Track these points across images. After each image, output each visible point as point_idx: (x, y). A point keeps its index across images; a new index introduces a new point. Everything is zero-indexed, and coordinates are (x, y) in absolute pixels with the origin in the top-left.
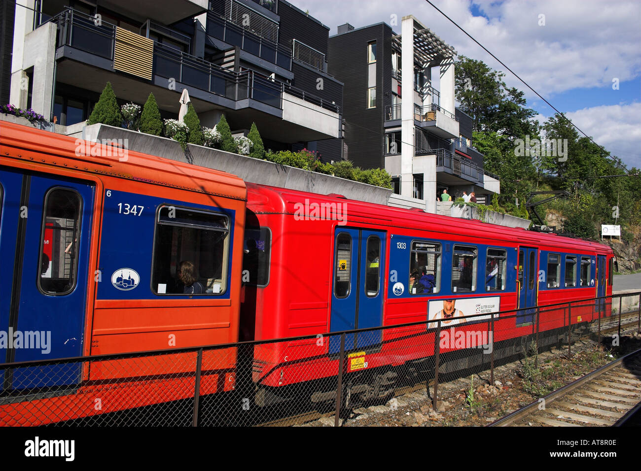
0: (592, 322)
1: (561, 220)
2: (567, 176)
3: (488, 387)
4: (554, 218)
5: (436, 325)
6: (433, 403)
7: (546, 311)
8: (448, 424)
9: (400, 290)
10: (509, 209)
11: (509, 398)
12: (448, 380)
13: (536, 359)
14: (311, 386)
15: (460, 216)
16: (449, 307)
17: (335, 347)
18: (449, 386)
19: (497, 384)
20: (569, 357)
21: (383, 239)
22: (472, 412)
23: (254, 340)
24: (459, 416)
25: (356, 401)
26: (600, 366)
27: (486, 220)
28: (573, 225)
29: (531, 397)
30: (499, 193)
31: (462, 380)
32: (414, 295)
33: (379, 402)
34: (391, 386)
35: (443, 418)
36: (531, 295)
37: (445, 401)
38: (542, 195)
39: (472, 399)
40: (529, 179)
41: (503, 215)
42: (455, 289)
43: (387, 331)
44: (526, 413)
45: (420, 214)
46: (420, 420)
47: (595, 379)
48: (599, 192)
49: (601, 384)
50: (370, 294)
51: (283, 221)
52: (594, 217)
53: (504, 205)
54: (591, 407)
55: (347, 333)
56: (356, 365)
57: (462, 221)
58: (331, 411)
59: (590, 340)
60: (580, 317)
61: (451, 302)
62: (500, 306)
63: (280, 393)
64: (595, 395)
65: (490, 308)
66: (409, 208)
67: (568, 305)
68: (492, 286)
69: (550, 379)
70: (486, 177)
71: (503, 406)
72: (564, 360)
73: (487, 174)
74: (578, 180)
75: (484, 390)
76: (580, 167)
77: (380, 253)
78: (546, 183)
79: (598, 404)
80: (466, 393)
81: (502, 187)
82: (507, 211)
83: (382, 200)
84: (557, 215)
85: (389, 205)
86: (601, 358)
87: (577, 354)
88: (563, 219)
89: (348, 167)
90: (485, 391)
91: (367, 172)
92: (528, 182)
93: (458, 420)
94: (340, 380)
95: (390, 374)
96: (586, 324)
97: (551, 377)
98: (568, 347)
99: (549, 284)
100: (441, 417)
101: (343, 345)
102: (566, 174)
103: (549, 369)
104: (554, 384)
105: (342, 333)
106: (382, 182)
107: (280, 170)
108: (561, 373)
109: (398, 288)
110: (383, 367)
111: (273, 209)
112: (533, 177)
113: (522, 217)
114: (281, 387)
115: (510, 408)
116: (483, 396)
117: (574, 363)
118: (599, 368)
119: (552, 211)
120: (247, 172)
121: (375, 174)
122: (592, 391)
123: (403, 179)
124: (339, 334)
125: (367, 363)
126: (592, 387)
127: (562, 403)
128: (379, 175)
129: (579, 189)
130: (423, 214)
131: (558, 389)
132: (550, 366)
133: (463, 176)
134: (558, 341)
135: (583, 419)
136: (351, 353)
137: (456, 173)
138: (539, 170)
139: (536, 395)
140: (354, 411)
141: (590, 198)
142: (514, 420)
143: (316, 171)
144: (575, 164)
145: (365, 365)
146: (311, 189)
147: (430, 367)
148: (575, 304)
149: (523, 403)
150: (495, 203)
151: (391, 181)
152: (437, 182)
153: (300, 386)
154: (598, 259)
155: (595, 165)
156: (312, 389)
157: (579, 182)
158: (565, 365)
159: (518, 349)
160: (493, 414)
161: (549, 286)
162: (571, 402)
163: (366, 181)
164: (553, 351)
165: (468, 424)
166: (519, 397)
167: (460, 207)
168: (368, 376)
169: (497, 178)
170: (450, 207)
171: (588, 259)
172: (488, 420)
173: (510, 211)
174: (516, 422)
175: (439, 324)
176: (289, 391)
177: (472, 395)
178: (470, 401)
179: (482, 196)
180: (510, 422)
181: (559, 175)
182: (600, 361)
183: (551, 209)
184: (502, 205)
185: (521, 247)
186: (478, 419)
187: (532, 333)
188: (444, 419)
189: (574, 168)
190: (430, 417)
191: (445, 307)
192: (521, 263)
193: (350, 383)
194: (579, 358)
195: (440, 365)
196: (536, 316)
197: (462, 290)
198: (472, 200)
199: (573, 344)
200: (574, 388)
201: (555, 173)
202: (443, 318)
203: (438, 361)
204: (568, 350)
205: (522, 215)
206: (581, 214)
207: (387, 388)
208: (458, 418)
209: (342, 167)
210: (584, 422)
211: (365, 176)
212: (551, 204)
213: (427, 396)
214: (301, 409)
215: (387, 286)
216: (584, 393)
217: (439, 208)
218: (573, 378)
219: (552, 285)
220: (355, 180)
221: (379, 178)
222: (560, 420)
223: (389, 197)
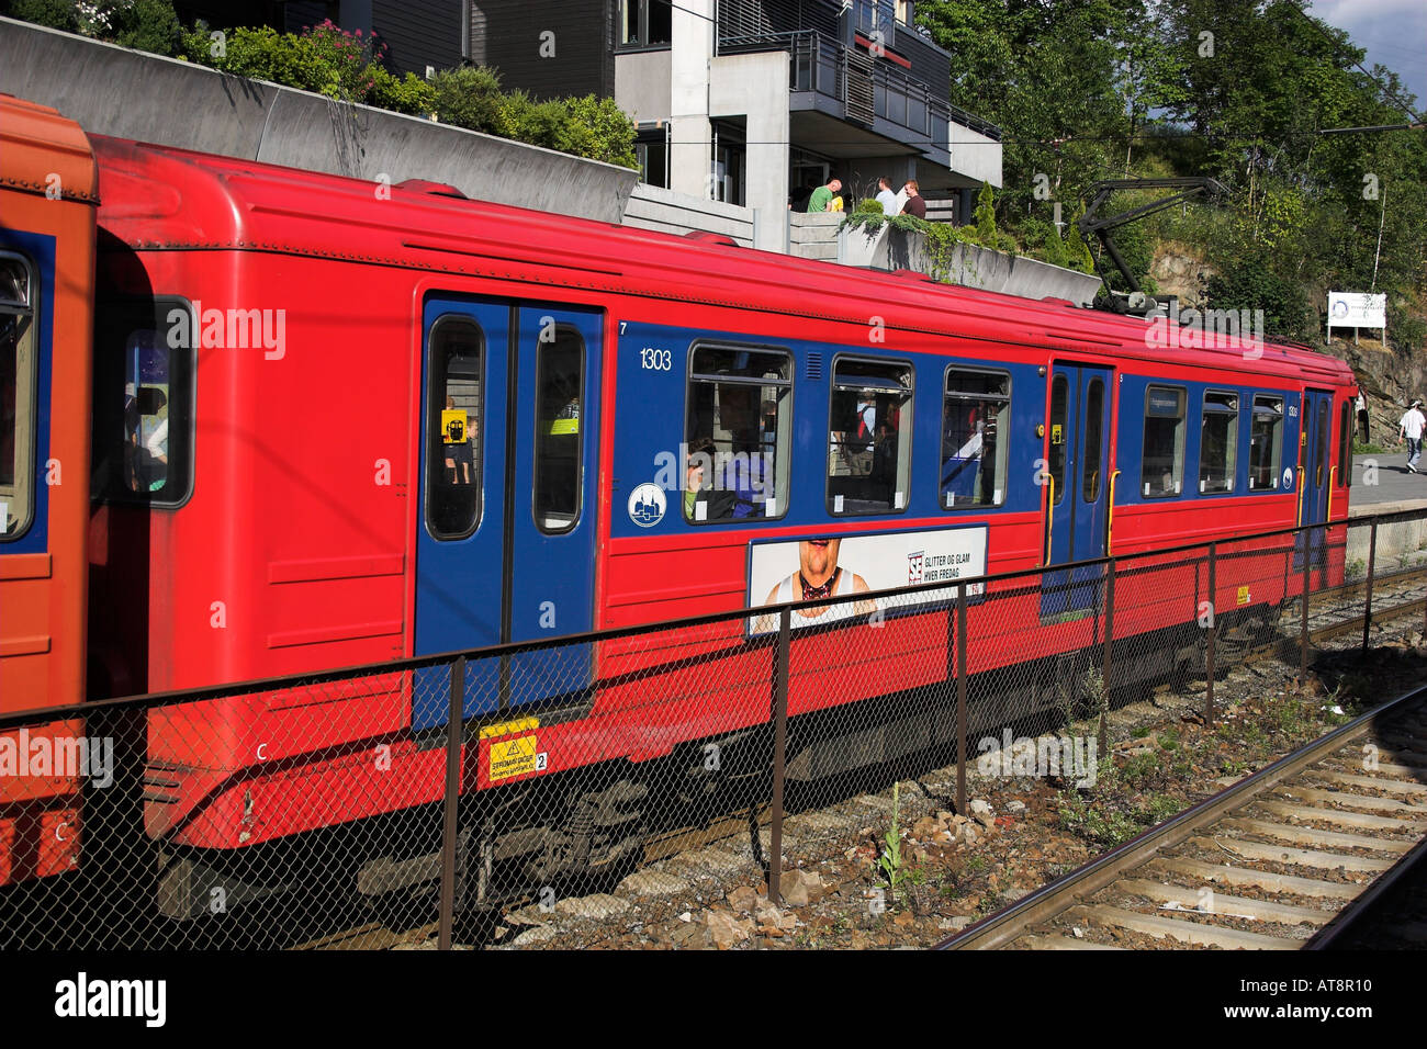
0: (1282, 606)
1: (1200, 276)
2: (1226, 129)
3: (947, 821)
4: (1178, 268)
5: (773, 623)
6: (770, 877)
7: (1139, 571)
8: (815, 945)
9: (653, 509)
10: (1034, 239)
11: (1013, 852)
12: (819, 804)
13: (1104, 725)
14: (350, 840)
15: (867, 262)
16: (817, 564)
17: (431, 707)
18: (823, 821)
19: (977, 811)
20: (1207, 716)
21: (593, 338)
22: (893, 903)
23: (146, 692)
24: (851, 916)
25: (510, 885)
26: (1303, 743)
27: (954, 276)
28: (1239, 292)
29: (1083, 848)
30: (1000, 186)
31: (867, 800)
32: (701, 523)
33: (587, 884)
34: (630, 829)
35: (802, 925)
36: (1089, 522)
37: (810, 871)
38: (1140, 193)
39: (896, 862)
40: (1099, 140)
41: (1012, 259)
42: (839, 503)
43: (610, 646)
44: (1065, 899)
45: (723, 251)
46: (727, 931)
47: (1284, 782)
48: (1324, 184)
49: (1301, 799)
50: (551, 523)
51: (236, 277)
52: (1306, 266)
53: (1014, 227)
54: (1266, 870)
55: (471, 656)
56: (508, 764)
57: (876, 277)
58: (421, 921)
59: (1276, 663)
60: (1246, 588)
61: (826, 545)
62: (987, 557)
63: (240, 871)
64: (1283, 833)
65: (955, 566)
66: (683, 232)
67: (1206, 552)
68: (964, 491)
69: (1146, 786)
70: (956, 132)
71: (994, 878)
72: (1192, 728)
73: (961, 121)
74: (1260, 142)
75: (935, 829)
76: (1266, 100)
77: (585, 385)
78: (1156, 153)
79: (1291, 861)
80: (876, 843)
81: (1012, 166)
82: (1025, 247)
83: (602, 208)
84: (1188, 260)
85: (627, 222)
86: (1307, 719)
87: (1233, 708)
88: (1207, 273)
89: (483, 91)
90: (938, 833)
91: (550, 109)
92: (1095, 148)
93: (849, 931)
94: (450, 817)
95: (625, 790)
96: (1264, 610)
97: (1149, 780)
98: (1205, 684)
99: (1147, 485)
100: (793, 921)
101: (457, 698)
102: (1223, 125)
103: (1143, 757)
104: (1157, 804)
105: (453, 659)
106: (601, 144)
107: (240, 96)
108: (1179, 770)
109: (647, 502)
110: (598, 766)
111: (201, 233)
112: (1115, 135)
113: (1072, 264)
114: (242, 849)
115: (1016, 885)
116: (931, 850)
117: (1223, 737)
118: (1298, 750)
119: (1172, 245)
120: (117, 102)
121: (579, 115)
122: (1272, 821)
123: (677, 135)
124: (442, 661)
125: (545, 755)
126: (1275, 810)
127: (1178, 864)
128: (593, 118)
129: (1260, 173)
130: (732, 252)
131: (1171, 819)
132: (1148, 747)
133: (879, 126)
134: (1176, 667)
135: (1242, 909)
136: (486, 723)
137: (856, 116)
138: (1136, 109)
139: (1098, 840)
140: (507, 918)
141: (1296, 204)
142: (1026, 923)
143: (371, 99)
144: (1250, 90)
145: (539, 764)
146: (352, 166)
147: (756, 762)
148: (1231, 548)
149: (1056, 867)
150: (985, 217)
151: (634, 142)
152: (791, 144)
153: (311, 843)
154: (1307, 402)
155: (1316, 93)
156: (354, 852)
157: (1263, 152)
158: (1195, 740)
159: (1046, 696)
160: (962, 907)
161: (1147, 492)
162: (1210, 856)
163: (547, 138)
164: (1159, 701)
165: (881, 943)
166: (1047, 848)
167: (867, 231)
168: (546, 799)
169: (992, 135)
170: (833, 230)
171: (1276, 402)
172: (945, 925)
173: (1037, 245)
174: (1031, 929)
175: (786, 621)
176: (274, 863)
177: (896, 849)
178: (887, 867)
179: (945, 193)
180: (1015, 929)
181: (1201, 127)
182: (1301, 727)
183: (1168, 239)
184: (1009, 225)
185: (1057, 362)
186: (911, 922)
187: (1089, 643)
188: (805, 930)
189: (1249, 103)
190: (758, 923)
191: (806, 562)
192: (1058, 415)
193: (490, 825)
194: (1239, 721)
195: (790, 755)
196: (1104, 587)
197: (863, 506)
198: (908, 208)
199: (1222, 675)
200: (1220, 813)
201: (1186, 121)
202: (800, 598)
203: (783, 742)
204: (1205, 693)
205: (1072, 259)
206: (1263, 257)
207: (616, 834)
208: (849, 923)
209: (463, 89)
210: (1243, 919)
211: (545, 122)
212: (1168, 222)
213: (751, 855)
214: (319, 919)
215: (607, 496)
216: (1251, 827)
217: (796, 234)
218: (1219, 782)
219: (1157, 486)
220: (509, 137)
221: (590, 131)
222: (1171, 914)
223: (627, 195)
